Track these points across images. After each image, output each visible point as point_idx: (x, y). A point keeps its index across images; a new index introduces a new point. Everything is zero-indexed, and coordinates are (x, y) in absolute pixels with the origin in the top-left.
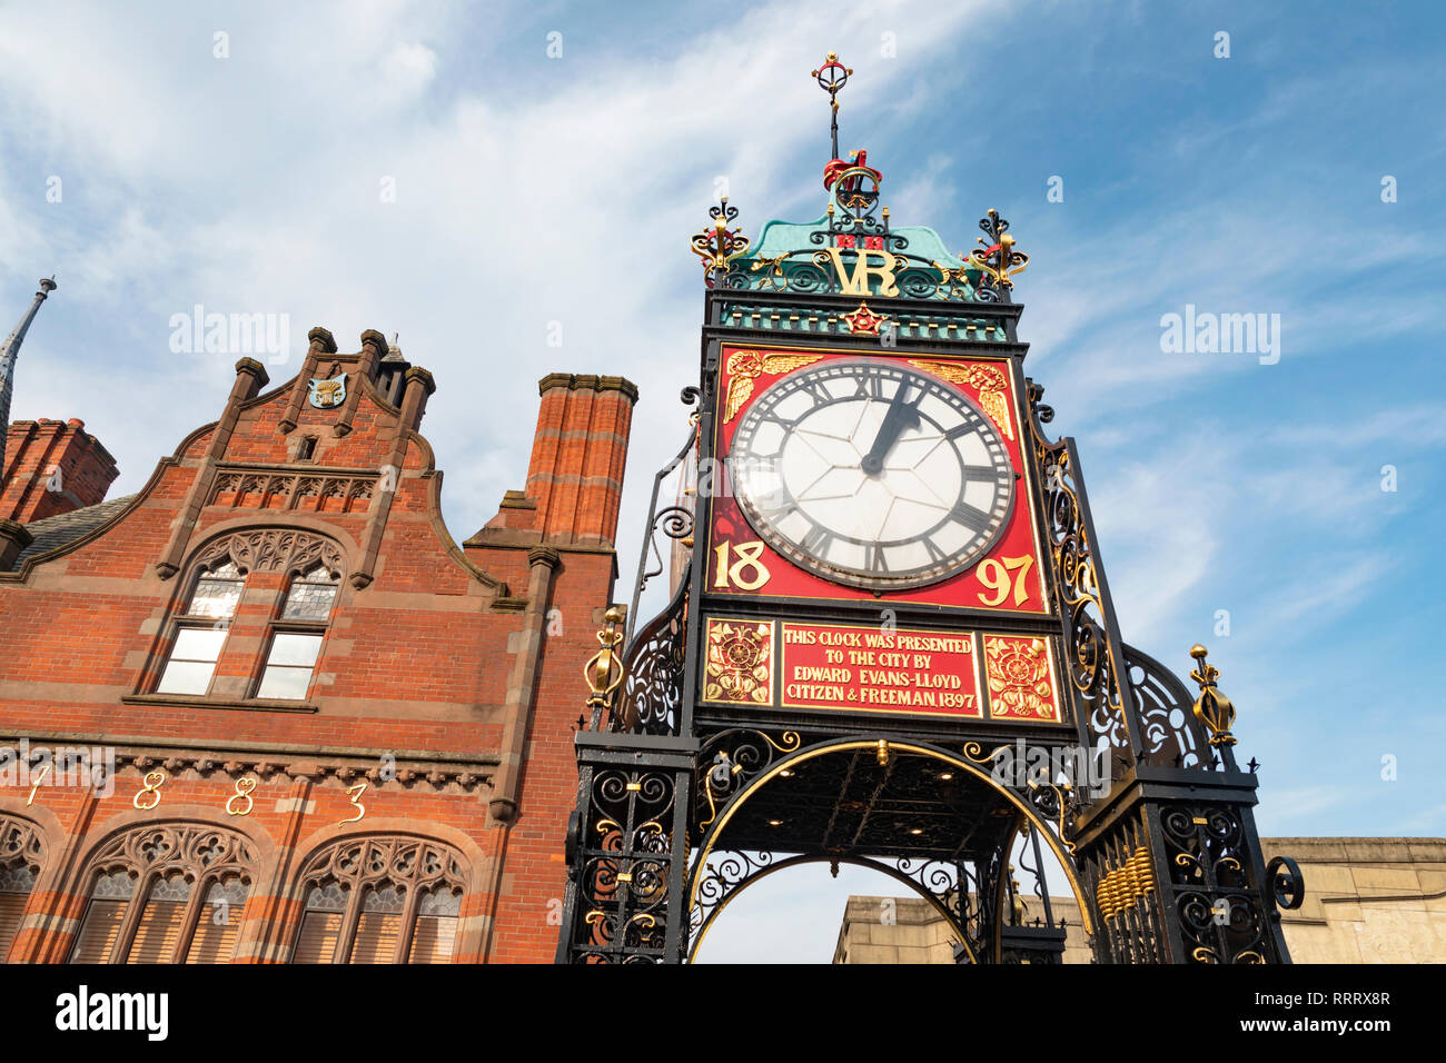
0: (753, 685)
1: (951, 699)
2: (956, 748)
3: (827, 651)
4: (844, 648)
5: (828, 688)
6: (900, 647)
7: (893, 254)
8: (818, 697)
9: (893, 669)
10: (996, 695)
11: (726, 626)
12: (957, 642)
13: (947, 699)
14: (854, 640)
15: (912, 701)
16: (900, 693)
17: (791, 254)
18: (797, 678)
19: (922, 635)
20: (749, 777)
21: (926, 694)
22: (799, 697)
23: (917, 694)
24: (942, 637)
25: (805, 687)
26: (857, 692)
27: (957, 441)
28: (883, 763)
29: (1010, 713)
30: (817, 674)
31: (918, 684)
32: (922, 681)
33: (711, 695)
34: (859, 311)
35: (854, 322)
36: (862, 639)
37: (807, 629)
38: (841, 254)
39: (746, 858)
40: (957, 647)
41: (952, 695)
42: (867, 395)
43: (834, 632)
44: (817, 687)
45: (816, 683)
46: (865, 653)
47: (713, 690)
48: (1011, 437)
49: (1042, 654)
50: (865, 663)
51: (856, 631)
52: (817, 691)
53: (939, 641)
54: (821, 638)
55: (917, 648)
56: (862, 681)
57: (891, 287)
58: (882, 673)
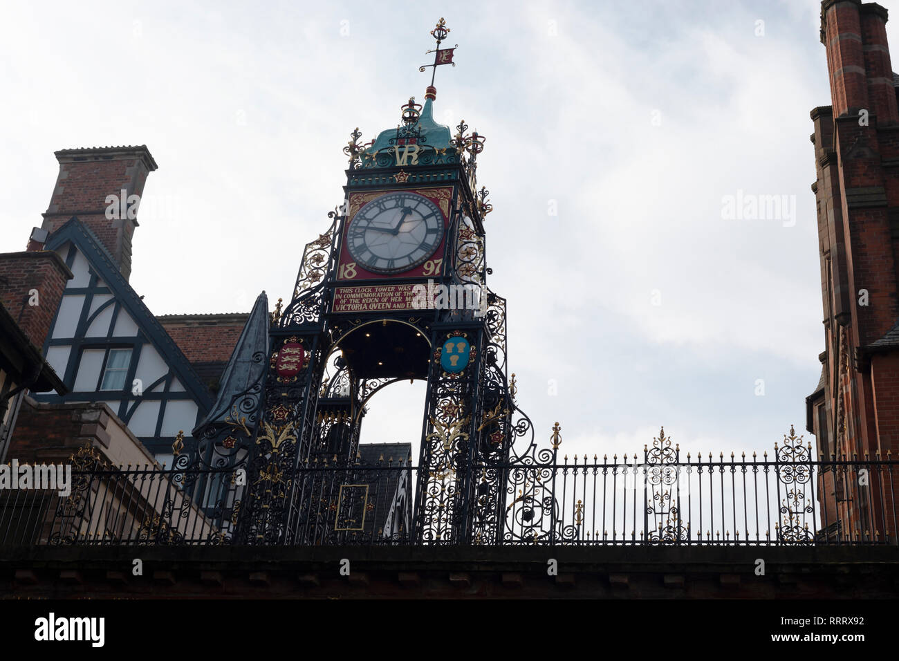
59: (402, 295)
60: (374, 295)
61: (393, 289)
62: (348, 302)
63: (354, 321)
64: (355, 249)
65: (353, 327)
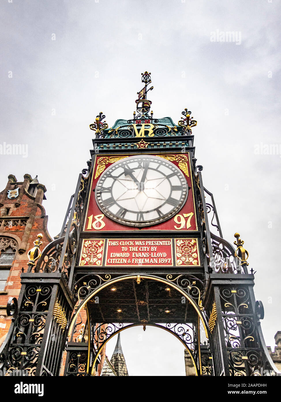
0: (96, 260)
1: (163, 260)
2: (164, 277)
3: (122, 247)
4: (128, 246)
5: (121, 259)
6: (147, 245)
7: (153, 124)
8: (118, 263)
9: (144, 252)
10: (178, 258)
11: (90, 241)
12: (166, 241)
13: (162, 260)
14: (132, 243)
15: (149, 262)
16: (146, 259)
17: (121, 127)
18: (111, 257)
19: (154, 240)
20: (92, 290)
21: (155, 259)
22: (111, 263)
23: (152, 259)
24: (161, 240)
25: (114, 259)
26: (131, 260)
27: (170, 179)
28: (138, 283)
29: (183, 264)
30: (118, 255)
31: (152, 256)
32: (153, 255)
33: (82, 264)
34: (141, 142)
35: (139, 145)
36: (134, 243)
37: (116, 241)
38: (137, 126)
39: (114, 325)
40: (166, 243)
41: (163, 259)
42: (141, 167)
43: (125, 241)
44: (118, 259)
45: (117, 258)
46: (135, 247)
47: (83, 262)
48: (188, 176)
49: (195, 244)
50: (135, 251)
51: (132, 241)
52: (118, 260)
53: (160, 242)
54: (120, 243)
55: (152, 245)
56: (133, 256)
57: (152, 134)
58: (140, 253)
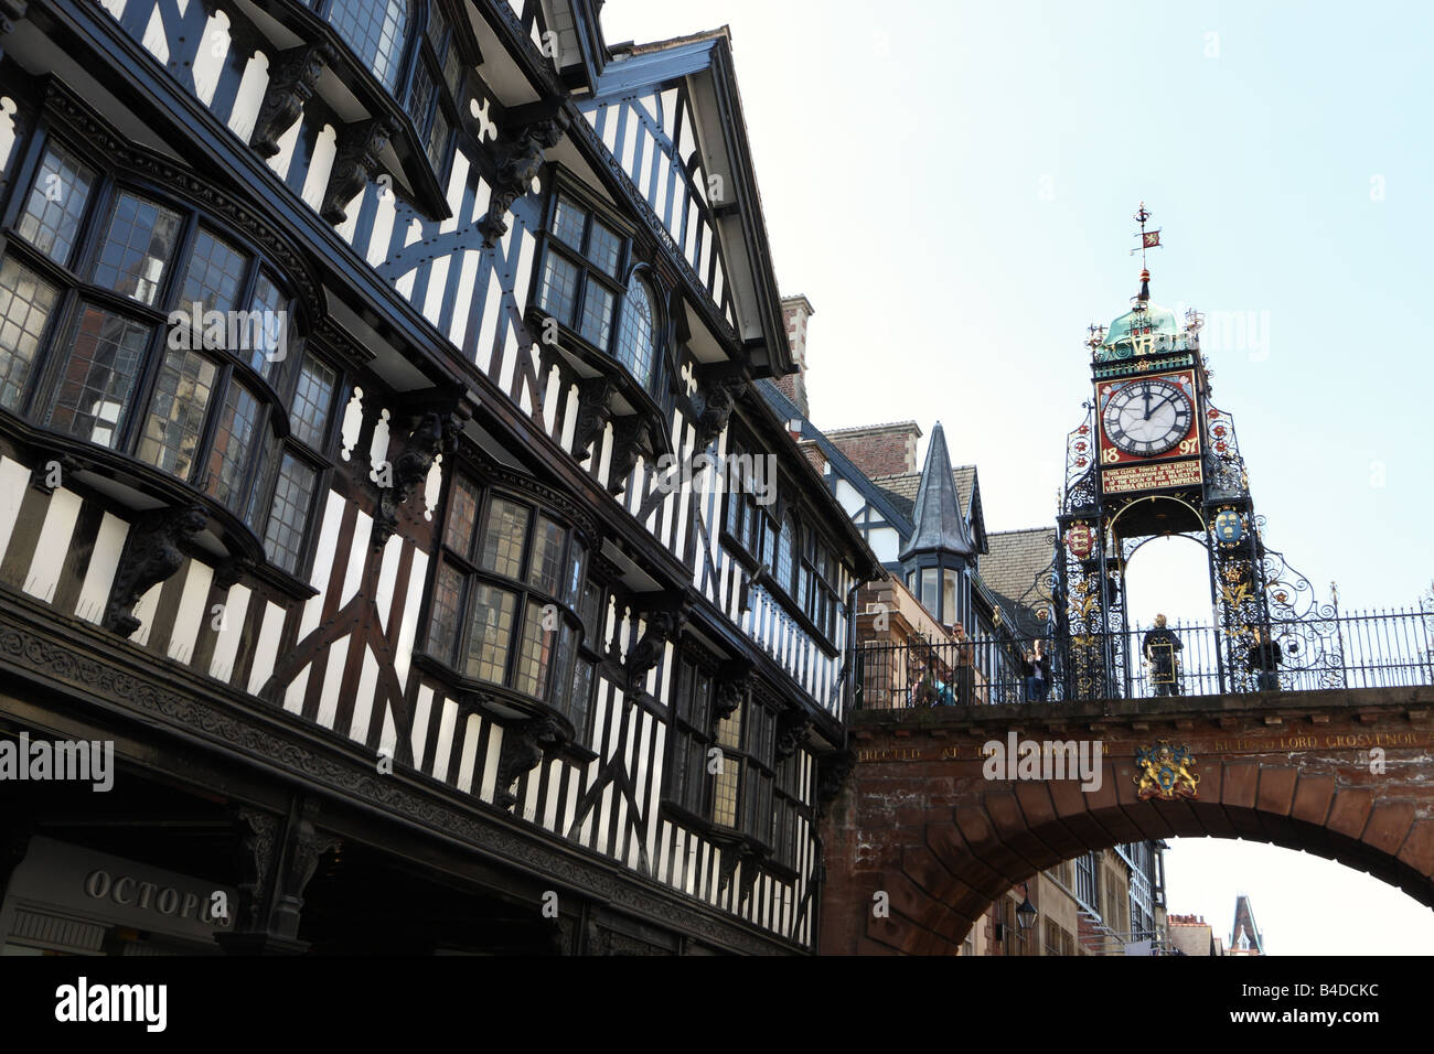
59: (1165, 473)
60: (1139, 475)
61: (1155, 468)
62: (1116, 483)
63: (1125, 500)
64: (1114, 435)
65: (1125, 505)
